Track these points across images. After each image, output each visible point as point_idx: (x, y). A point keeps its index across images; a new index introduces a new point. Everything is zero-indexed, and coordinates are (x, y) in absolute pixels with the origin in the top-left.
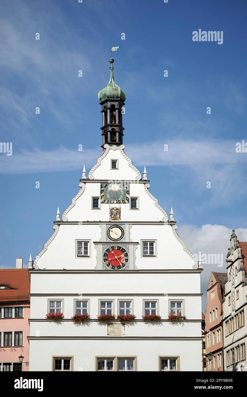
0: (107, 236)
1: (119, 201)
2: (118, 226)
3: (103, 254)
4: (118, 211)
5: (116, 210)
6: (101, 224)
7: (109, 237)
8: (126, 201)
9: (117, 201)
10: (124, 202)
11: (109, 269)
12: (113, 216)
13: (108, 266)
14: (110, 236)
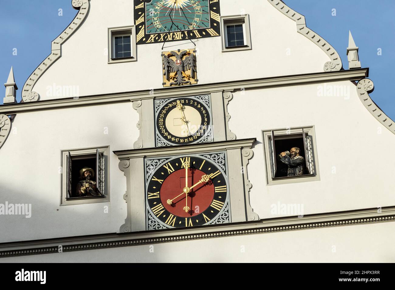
0: (157, 132)
1: (189, 32)
2: (189, 100)
3: (147, 185)
4: (186, 58)
5: (182, 58)
6: (137, 100)
7: (162, 135)
8: (211, 31)
9: (183, 33)
10: (204, 33)
11: (164, 228)
12: (172, 75)
13: (164, 220)
14: (167, 131)
